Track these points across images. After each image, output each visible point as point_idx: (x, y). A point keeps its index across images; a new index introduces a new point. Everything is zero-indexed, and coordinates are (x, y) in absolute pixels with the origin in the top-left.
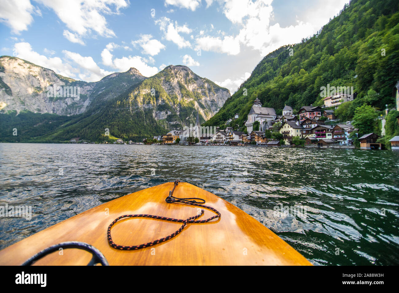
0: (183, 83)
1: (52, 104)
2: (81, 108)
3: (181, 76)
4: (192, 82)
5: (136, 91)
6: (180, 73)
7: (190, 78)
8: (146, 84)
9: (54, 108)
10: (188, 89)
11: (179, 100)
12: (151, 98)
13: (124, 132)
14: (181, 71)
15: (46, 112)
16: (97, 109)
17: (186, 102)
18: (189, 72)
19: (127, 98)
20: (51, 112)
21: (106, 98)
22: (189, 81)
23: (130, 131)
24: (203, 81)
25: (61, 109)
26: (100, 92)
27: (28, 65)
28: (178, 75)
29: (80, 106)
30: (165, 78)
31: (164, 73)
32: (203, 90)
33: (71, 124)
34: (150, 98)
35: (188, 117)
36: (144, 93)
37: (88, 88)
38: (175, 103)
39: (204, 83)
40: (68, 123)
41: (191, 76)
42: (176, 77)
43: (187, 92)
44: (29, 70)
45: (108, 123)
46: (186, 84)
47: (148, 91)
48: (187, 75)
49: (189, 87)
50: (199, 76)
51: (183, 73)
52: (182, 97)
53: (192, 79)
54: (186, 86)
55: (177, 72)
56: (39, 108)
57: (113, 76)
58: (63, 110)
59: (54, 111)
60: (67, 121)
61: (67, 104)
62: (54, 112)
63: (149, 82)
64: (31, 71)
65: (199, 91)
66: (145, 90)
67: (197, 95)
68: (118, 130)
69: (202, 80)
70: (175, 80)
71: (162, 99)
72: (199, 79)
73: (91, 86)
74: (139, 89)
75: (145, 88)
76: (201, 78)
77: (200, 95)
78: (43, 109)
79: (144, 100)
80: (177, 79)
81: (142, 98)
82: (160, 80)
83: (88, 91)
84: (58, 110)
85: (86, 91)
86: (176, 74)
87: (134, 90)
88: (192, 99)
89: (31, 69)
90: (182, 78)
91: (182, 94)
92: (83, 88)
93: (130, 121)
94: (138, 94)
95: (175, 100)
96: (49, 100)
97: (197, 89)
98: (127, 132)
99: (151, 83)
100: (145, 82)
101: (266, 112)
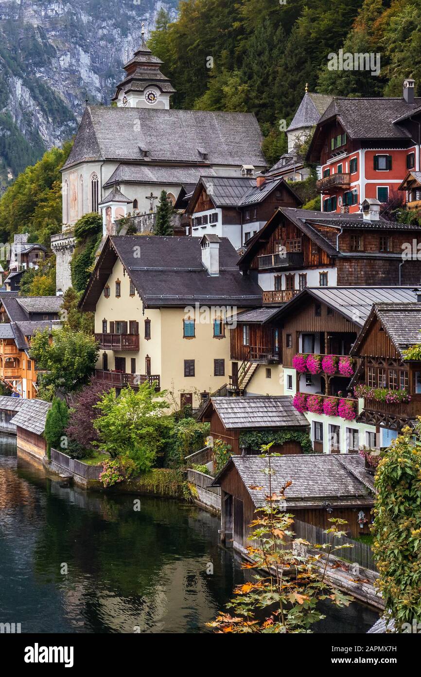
101: (189, 145)
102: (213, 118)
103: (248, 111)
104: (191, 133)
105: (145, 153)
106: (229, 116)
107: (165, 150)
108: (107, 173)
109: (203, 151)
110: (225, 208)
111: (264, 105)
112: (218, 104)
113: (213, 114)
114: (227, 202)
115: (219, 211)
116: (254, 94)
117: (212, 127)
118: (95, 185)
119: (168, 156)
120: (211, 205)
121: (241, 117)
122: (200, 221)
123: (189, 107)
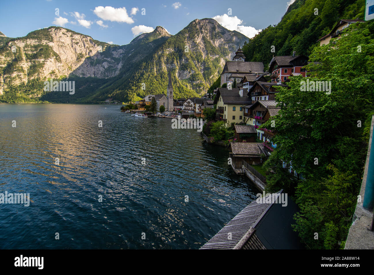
0: (208, 38)
1: (93, 68)
2: (116, 71)
3: (207, 30)
4: (219, 36)
5: (160, 51)
6: (205, 27)
7: (217, 32)
8: (169, 43)
9: (94, 72)
10: (214, 45)
11: (203, 58)
12: (175, 58)
13: (148, 92)
14: (207, 25)
15: (89, 75)
16: (127, 71)
17: (211, 60)
18: (216, 26)
19: (152, 59)
20: (93, 76)
21: (134, 61)
22: (215, 36)
23: (154, 92)
24: (232, 35)
25: (100, 72)
26: (130, 55)
27: (70, 33)
28: (203, 31)
29: (115, 69)
30: (189, 34)
31: (188, 29)
32: (231, 44)
33: (107, 86)
34: (173, 57)
35: (212, 76)
36: (167, 53)
37: (121, 51)
38: (200, 61)
39: (232, 37)
40: (105, 85)
41: (217, 30)
42: (202, 32)
43: (212, 48)
44: (71, 38)
45: (135, 84)
46: (212, 39)
47: (171, 50)
48: (214, 28)
49: (216, 42)
50: (226, 29)
51: (208, 27)
52: (207, 54)
53: (218, 33)
54: (212, 41)
55: (203, 26)
56: (83, 72)
57: (141, 37)
58: (102, 73)
59: (94, 74)
60: (104, 83)
61: (104, 67)
62: (95, 76)
63: (173, 40)
64: (73, 39)
65: (226, 47)
66: (169, 50)
67: (224, 51)
68: (143, 91)
69: (230, 33)
70: (200, 36)
71: (186, 58)
72: (226, 32)
73: (123, 49)
74: (162, 48)
75: (169, 47)
76: (229, 31)
77: (227, 51)
78: (87, 73)
79: (167, 60)
80: (203, 35)
81: (165, 58)
82: (184, 37)
83: (121, 54)
84: (98, 74)
85: (119, 54)
86: (201, 29)
87: (158, 50)
88: (217, 56)
89: (73, 37)
90: (207, 33)
91: (207, 51)
92: (117, 51)
93: (154, 81)
94: (161, 54)
95: (199, 58)
96: (90, 65)
97: (224, 44)
98: (151, 93)
99: (175, 41)
100: (169, 40)
101: (248, 69)
102: (253, 63)
103: (261, 62)
104: (248, 67)
105: (238, 71)
106: (257, 63)
107: (242, 70)
108: (229, 75)
109: (250, 70)
110: (250, 82)
111: (265, 60)
112: (255, 61)
113: (253, 62)
114: (250, 80)
115: (248, 83)
116: (263, 58)
117: (253, 65)
118: (227, 78)
119: (243, 71)
120: (247, 81)
121: (259, 63)
122: (244, 85)
123: (250, 61)
